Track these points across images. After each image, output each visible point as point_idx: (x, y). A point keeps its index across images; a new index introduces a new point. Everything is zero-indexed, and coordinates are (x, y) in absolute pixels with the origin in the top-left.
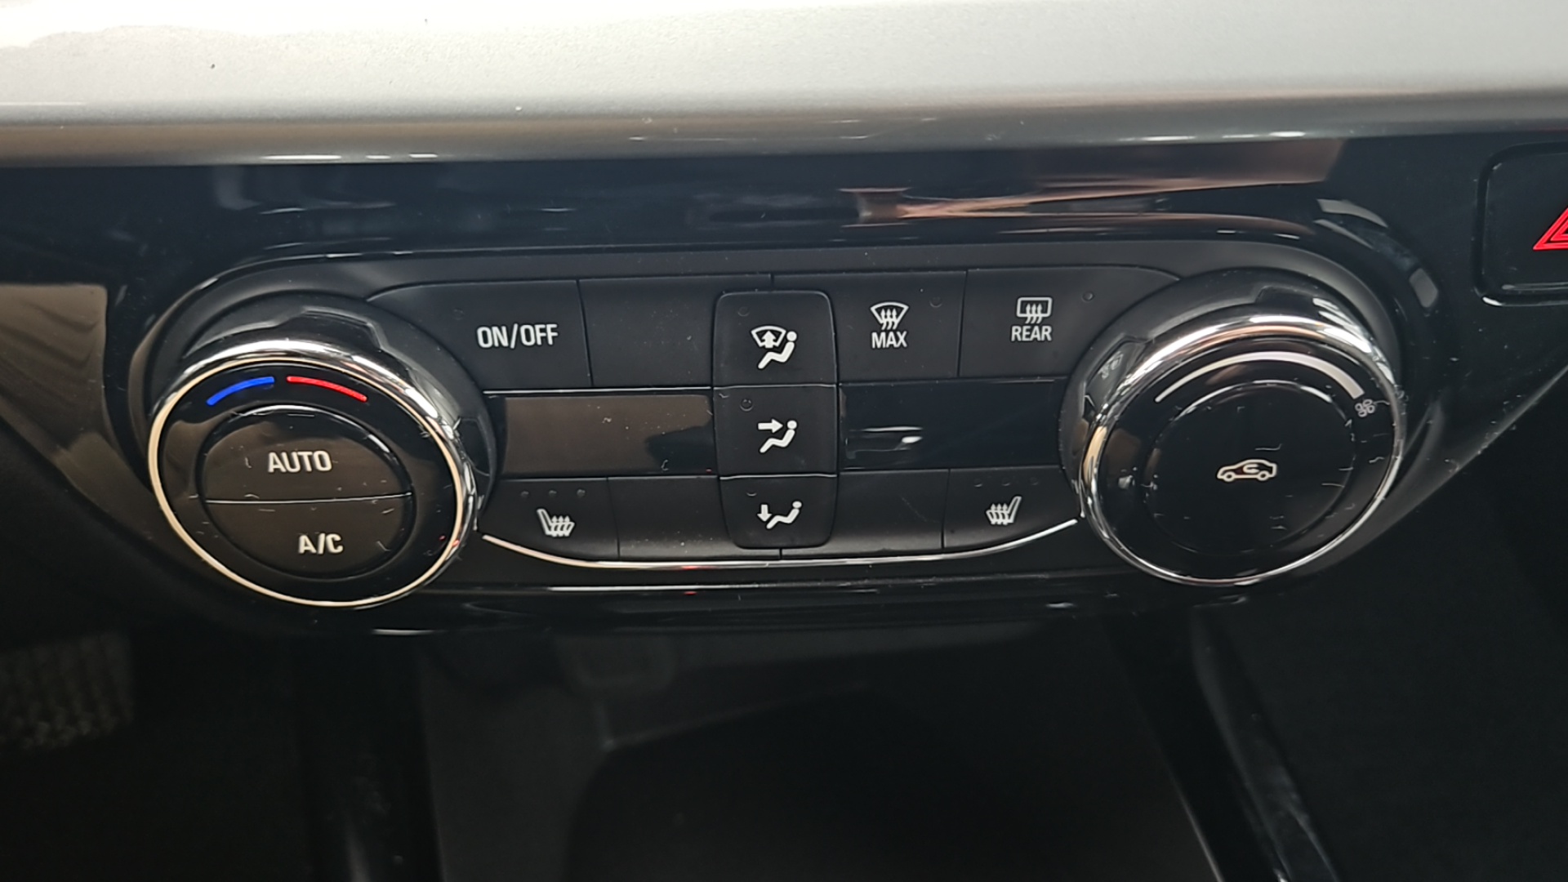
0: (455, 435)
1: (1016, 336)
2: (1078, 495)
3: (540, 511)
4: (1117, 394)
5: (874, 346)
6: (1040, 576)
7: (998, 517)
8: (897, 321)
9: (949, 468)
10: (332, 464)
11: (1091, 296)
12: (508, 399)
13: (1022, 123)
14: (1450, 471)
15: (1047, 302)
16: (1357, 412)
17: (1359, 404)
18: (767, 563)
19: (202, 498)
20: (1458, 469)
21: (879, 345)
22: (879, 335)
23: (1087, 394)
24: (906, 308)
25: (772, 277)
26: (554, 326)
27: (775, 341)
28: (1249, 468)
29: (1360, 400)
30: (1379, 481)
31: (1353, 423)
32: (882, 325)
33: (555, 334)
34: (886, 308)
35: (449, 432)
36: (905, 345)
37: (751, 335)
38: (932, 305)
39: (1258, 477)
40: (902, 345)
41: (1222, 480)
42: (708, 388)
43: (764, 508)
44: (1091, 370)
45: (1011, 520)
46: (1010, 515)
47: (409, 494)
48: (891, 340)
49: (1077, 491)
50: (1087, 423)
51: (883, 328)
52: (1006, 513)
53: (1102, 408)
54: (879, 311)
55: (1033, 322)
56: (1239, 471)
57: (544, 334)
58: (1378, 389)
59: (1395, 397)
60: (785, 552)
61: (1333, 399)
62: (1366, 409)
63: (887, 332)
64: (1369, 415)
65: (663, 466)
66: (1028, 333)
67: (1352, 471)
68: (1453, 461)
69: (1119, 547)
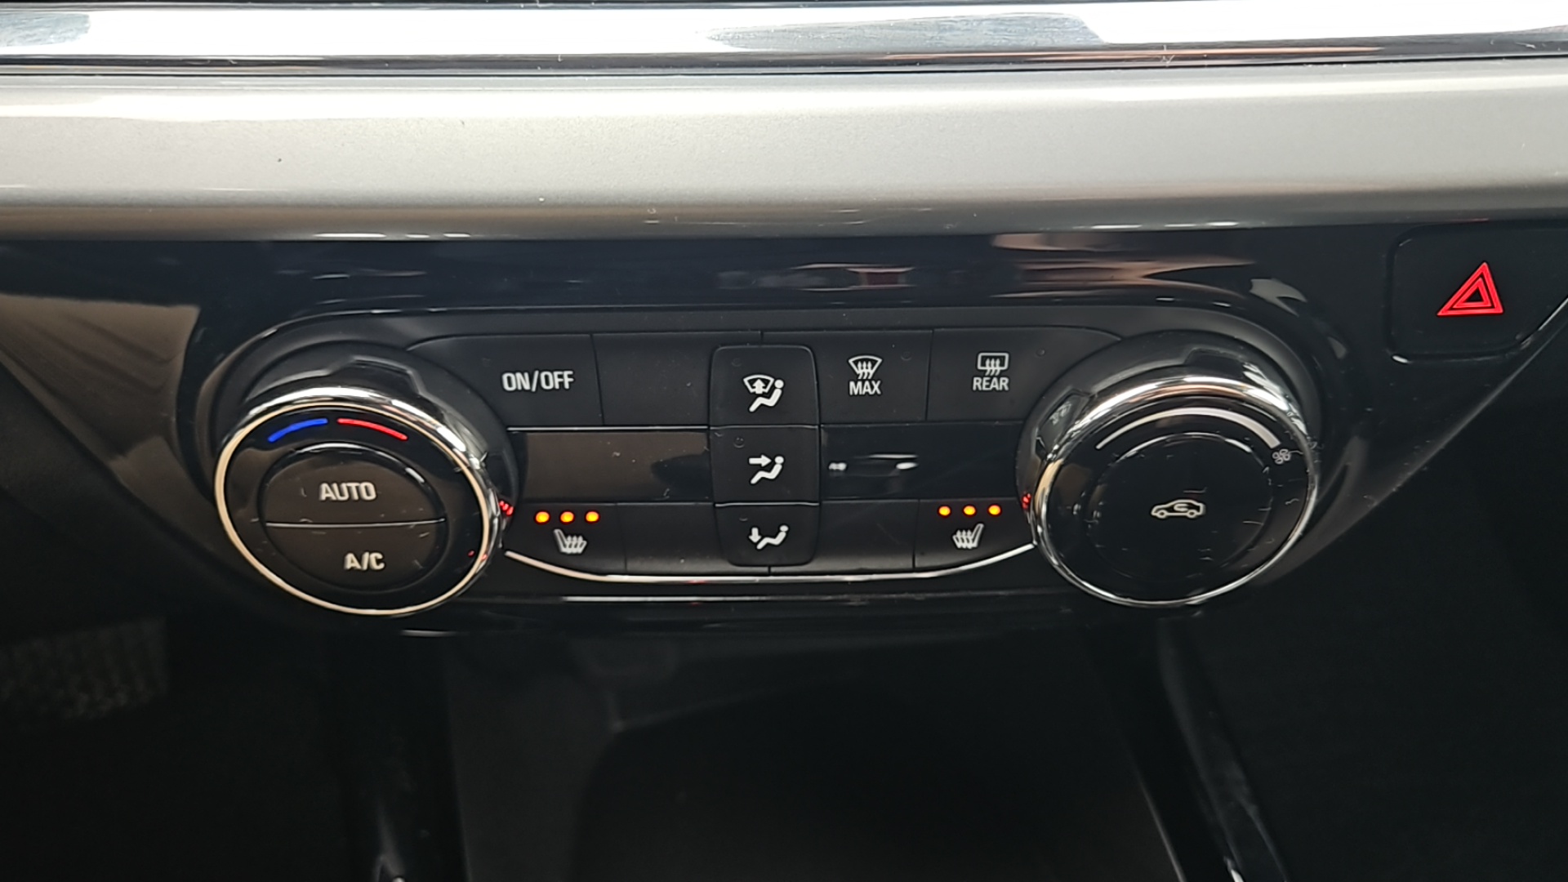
0: (481, 466)
1: (977, 386)
2: (1029, 525)
3: (557, 531)
4: (1066, 437)
5: (851, 393)
6: (1001, 593)
7: (963, 541)
8: (872, 372)
9: (919, 499)
10: (377, 494)
11: (1043, 352)
12: (529, 434)
13: (975, 215)
14: (1369, 506)
15: (1004, 357)
16: (1274, 460)
17: (1276, 453)
18: (757, 579)
19: (262, 522)
20: (1376, 504)
21: (856, 393)
22: (856, 384)
23: (1039, 436)
24: (879, 361)
25: (762, 334)
26: (570, 373)
27: (765, 388)
28: (1180, 506)
29: (1277, 449)
30: (1296, 520)
31: (1270, 471)
32: (858, 375)
33: (571, 380)
34: (862, 361)
35: (476, 463)
36: (879, 392)
37: (743, 383)
38: (903, 358)
39: (1188, 514)
40: (876, 392)
41: (1155, 517)
42: (705, 427)
43: (755, 531)
44: (1042, 417)
45: (975, 544)
46: (973, 540)
47: (442, 520)
48: (867, 388)
49: (1029, 522)
50: (1039, 460)
51: (860, 378)
52: (970, 538)
53: (1052, 449)
54: (856, 363)
55: (992, 374)
56: (1171, 509)
57: (561, 380)
58: (1293, 441)
59: (1307, 447)
60: (773, 570)
61: (1252, 449)
62: (1283, 457)
63: (863, 381)
64: (1285, 462)
65: (665, 494)
66: (988, 384)
67: (1271, 511)
68: (1371, 498)
69: (1066, 572)
